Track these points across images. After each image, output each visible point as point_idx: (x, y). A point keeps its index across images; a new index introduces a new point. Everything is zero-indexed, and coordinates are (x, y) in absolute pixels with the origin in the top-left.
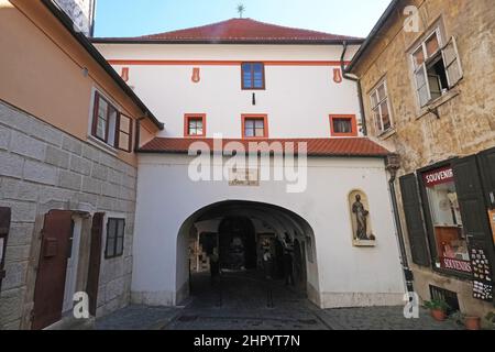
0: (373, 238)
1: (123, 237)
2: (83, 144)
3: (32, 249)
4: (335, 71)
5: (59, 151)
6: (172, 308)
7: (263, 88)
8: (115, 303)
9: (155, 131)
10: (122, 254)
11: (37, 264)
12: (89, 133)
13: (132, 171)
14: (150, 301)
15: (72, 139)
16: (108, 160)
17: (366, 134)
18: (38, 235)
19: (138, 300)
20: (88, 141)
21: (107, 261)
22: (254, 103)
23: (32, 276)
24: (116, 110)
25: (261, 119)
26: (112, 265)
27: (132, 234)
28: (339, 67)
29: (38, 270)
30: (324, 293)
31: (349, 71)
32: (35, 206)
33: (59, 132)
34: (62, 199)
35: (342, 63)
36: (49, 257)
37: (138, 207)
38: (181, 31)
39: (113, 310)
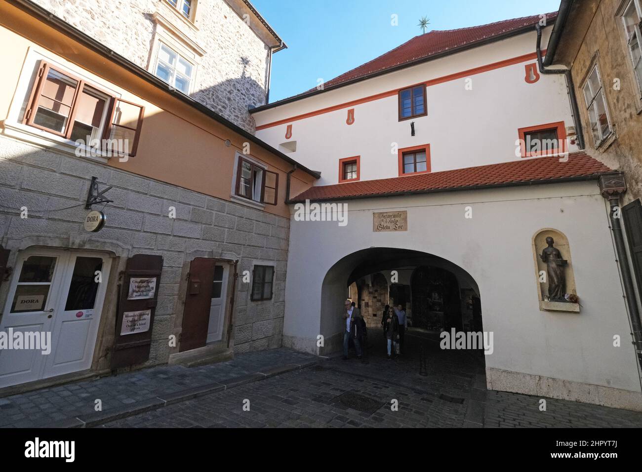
0: (574, 300)
1: (272, 283)
2: (227, 203)
3: (180, 287)
4: (528, 68)
5: (204, 212)
6: (315, 356)
7: (425, 114)
8: (264, 342)
9: (312, 181)
10: (270, 298)
11: (184, 299)
12: (233, 193)
13: (283, 222)
14: (298, 347)
15: (216, 200)
16: (254, 215)
17: (583, 147)
18: (185, 277)
19: (287, 343)
20: (232, 200)
21: (253, 304)
22: (413, 133)
23: (181, 308)
24: (263, 169)
25: (423, 150)
26: (260, 307)
27: (285, 281)
28: (535, 61)
29: (186, 304)
30: (492, 369)
31: (550, 62)
32: (183, 255)
33: (205, 196)
34: (206, 249)
35: (539, 54)
36: (195, 295)
37: (290, 255)
38: (350, 72)
39: (261, 348)
